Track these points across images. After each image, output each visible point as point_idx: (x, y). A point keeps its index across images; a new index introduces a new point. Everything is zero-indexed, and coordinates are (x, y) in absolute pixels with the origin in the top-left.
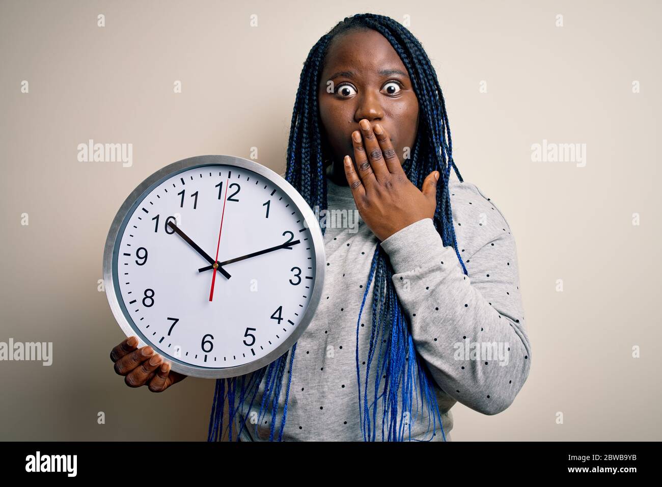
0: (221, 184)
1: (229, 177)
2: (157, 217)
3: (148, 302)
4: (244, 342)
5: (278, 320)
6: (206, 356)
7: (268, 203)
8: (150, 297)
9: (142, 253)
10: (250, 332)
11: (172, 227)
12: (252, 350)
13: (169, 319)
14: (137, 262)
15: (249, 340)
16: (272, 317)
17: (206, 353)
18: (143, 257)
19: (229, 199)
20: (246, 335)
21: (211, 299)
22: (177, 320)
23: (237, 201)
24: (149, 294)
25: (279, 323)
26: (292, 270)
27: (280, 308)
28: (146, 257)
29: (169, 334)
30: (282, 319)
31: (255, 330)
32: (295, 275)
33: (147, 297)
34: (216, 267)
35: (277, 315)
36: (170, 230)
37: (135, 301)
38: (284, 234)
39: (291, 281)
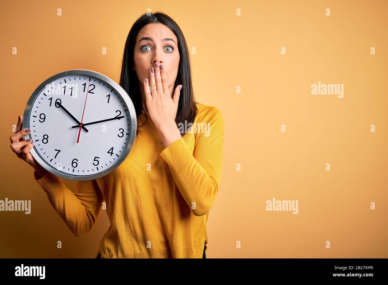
0: (85, 84)
1: (90, 81)
2: (51, 99)
3: (45, 141)
4: (94, 163)
5: (111, 154)
6: (74, 169)
7: (109, 96)
8: (46, 139)
9: (43, 116)
10: (96, 159)
11: (59, 105)
12: (97, 168)
13: (55, 150)
14: (40, 120)
15: (96, 163)
16: (108, 152)
17: (74, 168)
18: (43, 118)
19: (89, 92)
20: (94, 160)
21: (78, 142)
22: (60, 151)
23: (93, 93)
24: (46, 137)
25: (111, 155)
26: (119, 130)
27: (112, 148)
28: (45, 118)
29: (55, 158)
30: (113, 154)
31: (99, 158)
32: (121, 133)
33: (45, 139)
34: (81, 126)
35: (110, 152)
36: (58, 105)
37: (38, 140)
38: (116, 112)
39: (118, 135)
